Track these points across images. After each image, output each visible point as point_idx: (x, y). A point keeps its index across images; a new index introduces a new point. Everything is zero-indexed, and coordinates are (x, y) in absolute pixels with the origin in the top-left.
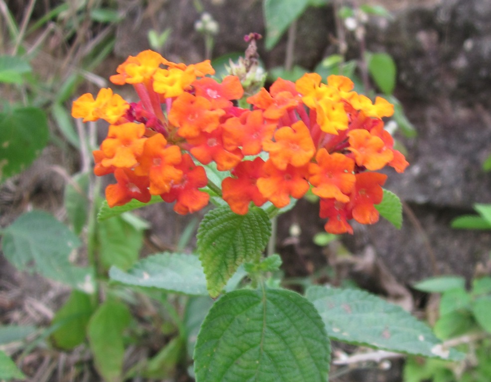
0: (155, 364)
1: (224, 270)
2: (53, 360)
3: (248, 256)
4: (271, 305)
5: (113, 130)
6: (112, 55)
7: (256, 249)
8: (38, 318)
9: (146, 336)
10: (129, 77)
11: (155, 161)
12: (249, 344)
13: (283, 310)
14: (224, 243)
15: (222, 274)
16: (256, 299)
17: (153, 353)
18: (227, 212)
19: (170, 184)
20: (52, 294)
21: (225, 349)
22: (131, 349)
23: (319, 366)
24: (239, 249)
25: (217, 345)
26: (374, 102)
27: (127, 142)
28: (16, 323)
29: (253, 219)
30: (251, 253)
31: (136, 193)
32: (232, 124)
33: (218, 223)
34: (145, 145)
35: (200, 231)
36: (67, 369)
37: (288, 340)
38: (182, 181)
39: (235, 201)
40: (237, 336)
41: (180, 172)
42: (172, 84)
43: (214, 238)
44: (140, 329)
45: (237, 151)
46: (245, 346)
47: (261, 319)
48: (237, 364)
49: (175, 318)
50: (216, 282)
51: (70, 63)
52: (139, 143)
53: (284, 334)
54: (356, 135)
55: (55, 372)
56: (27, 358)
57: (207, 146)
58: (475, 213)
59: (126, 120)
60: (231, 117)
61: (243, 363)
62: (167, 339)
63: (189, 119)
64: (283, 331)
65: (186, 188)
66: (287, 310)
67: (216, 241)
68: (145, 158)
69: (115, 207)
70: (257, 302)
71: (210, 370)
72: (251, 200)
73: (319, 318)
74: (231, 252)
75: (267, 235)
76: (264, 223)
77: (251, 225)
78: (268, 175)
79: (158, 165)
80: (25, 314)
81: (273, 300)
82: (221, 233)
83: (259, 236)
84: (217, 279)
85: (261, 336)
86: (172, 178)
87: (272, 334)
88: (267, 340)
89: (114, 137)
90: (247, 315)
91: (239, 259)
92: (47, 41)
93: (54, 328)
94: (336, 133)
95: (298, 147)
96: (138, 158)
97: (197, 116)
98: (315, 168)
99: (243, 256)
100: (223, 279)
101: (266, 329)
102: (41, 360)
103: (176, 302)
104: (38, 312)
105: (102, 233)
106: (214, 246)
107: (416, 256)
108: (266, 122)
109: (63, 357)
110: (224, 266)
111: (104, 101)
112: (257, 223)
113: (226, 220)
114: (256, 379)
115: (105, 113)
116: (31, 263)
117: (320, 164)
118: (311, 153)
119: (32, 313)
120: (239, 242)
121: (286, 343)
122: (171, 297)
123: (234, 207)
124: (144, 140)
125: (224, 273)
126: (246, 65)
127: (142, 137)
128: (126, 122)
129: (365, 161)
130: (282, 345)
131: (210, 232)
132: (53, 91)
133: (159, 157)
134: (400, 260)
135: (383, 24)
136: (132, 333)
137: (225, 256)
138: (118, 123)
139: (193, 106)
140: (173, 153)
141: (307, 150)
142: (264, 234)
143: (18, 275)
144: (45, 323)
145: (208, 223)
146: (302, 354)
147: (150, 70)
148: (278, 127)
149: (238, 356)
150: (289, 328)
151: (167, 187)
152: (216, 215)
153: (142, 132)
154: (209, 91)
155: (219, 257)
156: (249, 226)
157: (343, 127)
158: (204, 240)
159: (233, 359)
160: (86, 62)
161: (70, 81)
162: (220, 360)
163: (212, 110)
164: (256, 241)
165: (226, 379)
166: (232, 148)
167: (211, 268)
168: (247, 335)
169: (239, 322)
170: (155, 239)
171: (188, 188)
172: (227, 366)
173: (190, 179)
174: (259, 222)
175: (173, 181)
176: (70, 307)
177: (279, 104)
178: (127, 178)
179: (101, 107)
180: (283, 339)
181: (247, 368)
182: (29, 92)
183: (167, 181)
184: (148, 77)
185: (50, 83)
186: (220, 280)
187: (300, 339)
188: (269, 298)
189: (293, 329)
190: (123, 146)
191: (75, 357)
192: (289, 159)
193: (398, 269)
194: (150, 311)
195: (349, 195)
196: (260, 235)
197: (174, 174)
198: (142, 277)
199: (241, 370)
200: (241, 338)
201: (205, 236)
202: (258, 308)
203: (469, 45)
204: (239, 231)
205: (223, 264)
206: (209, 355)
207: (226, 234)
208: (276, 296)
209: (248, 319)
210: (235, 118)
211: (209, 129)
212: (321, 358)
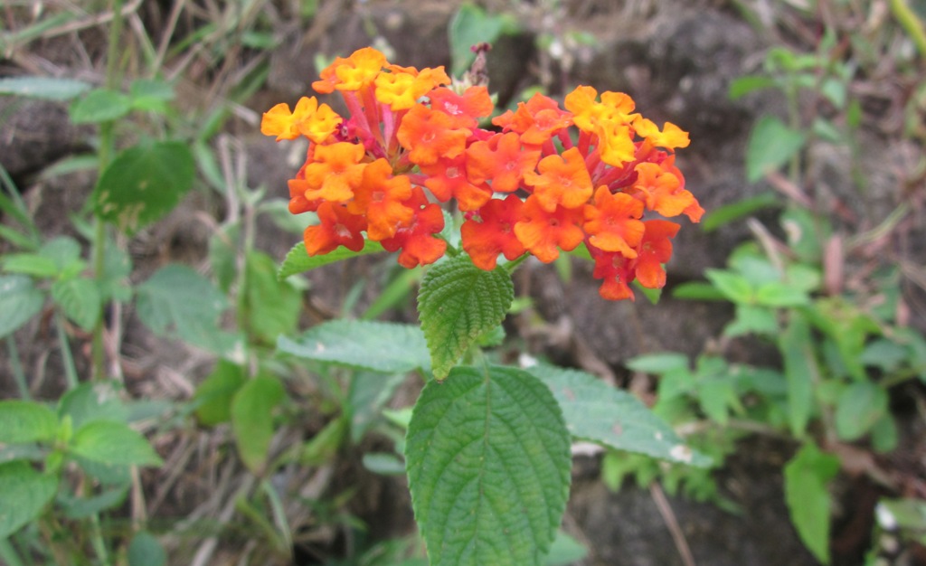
0: (313, 448)
1: (453, 343)
2: (191, 441)
3: (485, 326)
4: (496, 386)
5: (321, 151)
6: (264, 87)
7: (495, 318)
8: (174, 392)
9: (301, 416)
10: (341, 82)
11: (375, 194)
12: (470, 435)
13: (509, 392)
14: (454, 308)
15: (451, 348)
16: (477, 379)
17: (310, 435)
18: (456, 268)
19: (396, 226)
20: (190, 364)
21: (442, 442)
22: (284, 430)
23: (557, 463)
24: (473, 316)
25: (431, 436)
26: (661, 130)
27: (338, 168)
28: (149, 397)
29: (491, 278)
30: (489, 322)
31: (345, 238)
32: (479, 150)
33: (445, 282)
34: (365, 174)
35: (423, 291)
36: (208, 453)
37: (518, 430)
38: (411, 223)
39: (479, 252)
40: (456, 425)
41: (409, 211)
42: (400, 92)
43: (441, 301)
44: (295, 407)
45: (484, 186)
46: (466, 438)
47: (485, 404)
48: (456, 461)
49: (336, 393)
50: (443, 359)
51: (218, 93)
52: (357, 171)
53: (514, 423)
54: (645, 169)
55: (194, 456)
56: (162, 438)
57: (446, 178)
58: (705, 281)
59: (336, 139)
60: (477, 140)
61: (465, 460)
62: (326, 420)
63: (423, 139)
64: (511, 420)
65: (415, 233)
66: (516, 393)
67: (443, 305)
68: (364, 190)
69: (317, 256)
70: (479, 383)
71: (424, 468)
72: (501, 251)
73: (554, 402)
74: (463, 320)
75: (508, 300)
76: (504, 284)
77: (487, 285)
78: (529, 219)
79: (381, 201)
80: (159, 387)
81: (499, 381)
82: (449, 295)
83: (498, 301)
84: (444, 354)
85: (485, 426)
86: (399, 219)
87: (499, 424)
88: (492, 431)
89: (321, 161)
90: (467, 398)
91: (474, 330)
92: (188, 69)
93: (198, 405)
94: (621, 166)
95: (570, 183)
96: (354, 189)
97: (434, 137)
98: (592, 212)
99: (479, 326)
100: (452, 356)
101: (491, 417)
102: (177, 441)
103: (339, 375)
104: (175, 385)
105: (255, 294)
106: (441, 312)
107: (619, 327)
108: (523, 149)
109: (204, 439)
110: (453, 339)
111: (305, 114)
112: (495, 284)
113: (455, 278)
114: (480, 481)
115: (308, 129)
116: (171, 327)
117: (598, 206)
118: (589, 191)
119: (167, 385)
120: (474, 307)
121: (516, 435)
122: (333, 369)
123: (477, 260)
124: (363, 166)
125: (453, 347)
126: (472, 82)
127: (360, 162)
128: (336, 142)
129: (656, 205)
130: (511, 437)
131: (436, 293)
132: (195, 126)
133: (382, 189)
134: (600, 333)
135: (586, 56)
136: (286, 412)
137: (454, 326)
138: (326, 143)
139: (429, 123)
140: (401, 185)
141: (583, 187)
142: (504, 298)
143: (151, 341)
144: (181, 397)
145: (432, 282)
146: (536, 449)
147: (370, 73)
148: (543, 156)
149: (458, 450)
150: (518, 416)
151: (391, 231)
152: (441, 271)
153: (360, 155)
154: (447, 105)
155: (447, 326)
156: (485, 288)
157: (630, 158)
158: (428, 304)
159: (452, 455)
160: (234, 93)
161: (215, 116)
162: (436, 456)
163: (454, 129)
164: (495, 306)
165: (444, 480)
166: (479, 181)
167: (436, 341)
168: (469, 424)
169: (458, 407)
170: (318, 302)
171: (418, 233)
172: (445, 464)
173: (421, 221)
174: (498, 282)
175: (400, 223)
176: (216, 381)
177: (541, 125)
178: (335, 217)
179: (302, 120)
180: (512, 429)
181: (470, 466)
182: (167, 127)
183: (392, 222)
184: (367, 83)
185: (191, 116)
186: (448, 356)
187: (533, 429)
188: (494, 378)
189: (524, 416)
190: (333, 173)
191: (219, 438)
192: (559, 198)
193: (598, 343)
194: (309, 386)
195: (634, 248)
196: (499, 299)
197: (401, 212)
198: (315, 348)
199: (461, 469)
200: (461, 428)
201: (429, 299)
202: (481, 389)
203: (686, 84)
204: (473, 293)
205: (453, 336)
206: (422, 449)
207: (456, 297)
208: (502, 375)
209: (469, 404)
210: (480, 142)
211: (452, 154)
212: (559, 453)
